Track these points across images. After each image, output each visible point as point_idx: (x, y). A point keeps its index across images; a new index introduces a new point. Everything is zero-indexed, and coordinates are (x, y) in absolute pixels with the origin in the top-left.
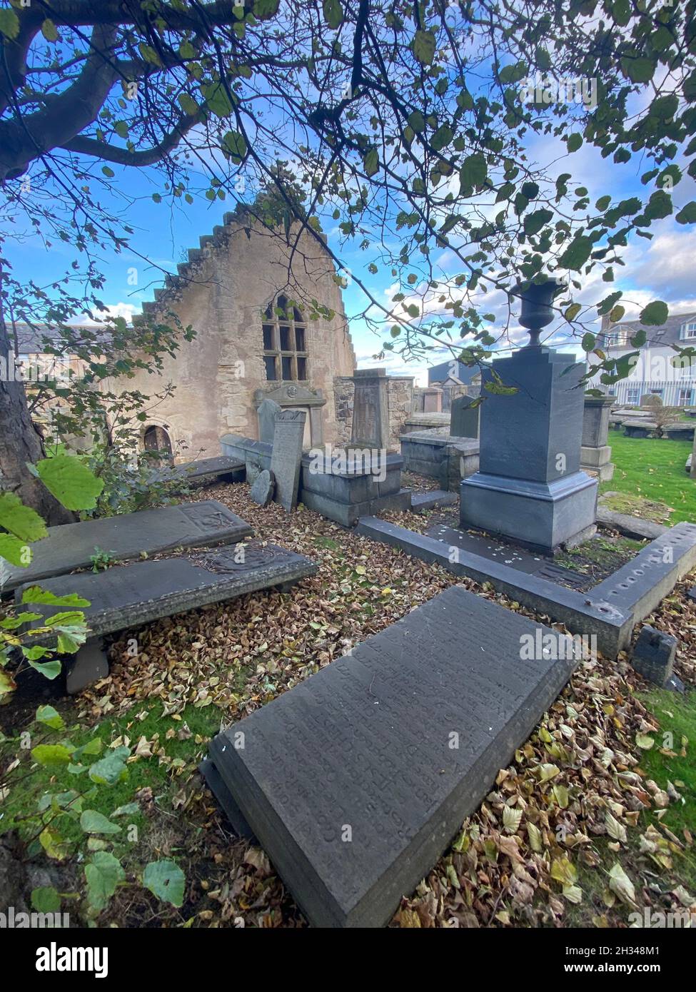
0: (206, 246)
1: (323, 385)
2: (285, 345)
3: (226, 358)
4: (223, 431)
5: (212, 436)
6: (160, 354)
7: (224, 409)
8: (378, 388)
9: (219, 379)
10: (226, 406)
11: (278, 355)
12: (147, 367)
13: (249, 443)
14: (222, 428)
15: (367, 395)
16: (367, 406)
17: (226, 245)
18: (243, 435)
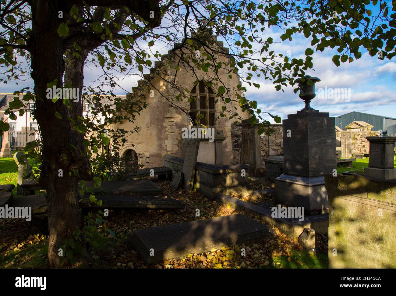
0: (164, 59)
1: (224, 129)
2: (203, 106)
3: (169, 114)
4: (164, 153)
5: (158, 156)
6: (134, 114)
7: (166, 141)
8: (254, 130)
9: (165, 124)
10: (167, 139)
11: (198, 111)
12: (128, 119)
13: (175, 159)
14: (164, 152)
15: (249, 134)
16: (249, 140)
17: (174, 58)
18: (175, 156)
